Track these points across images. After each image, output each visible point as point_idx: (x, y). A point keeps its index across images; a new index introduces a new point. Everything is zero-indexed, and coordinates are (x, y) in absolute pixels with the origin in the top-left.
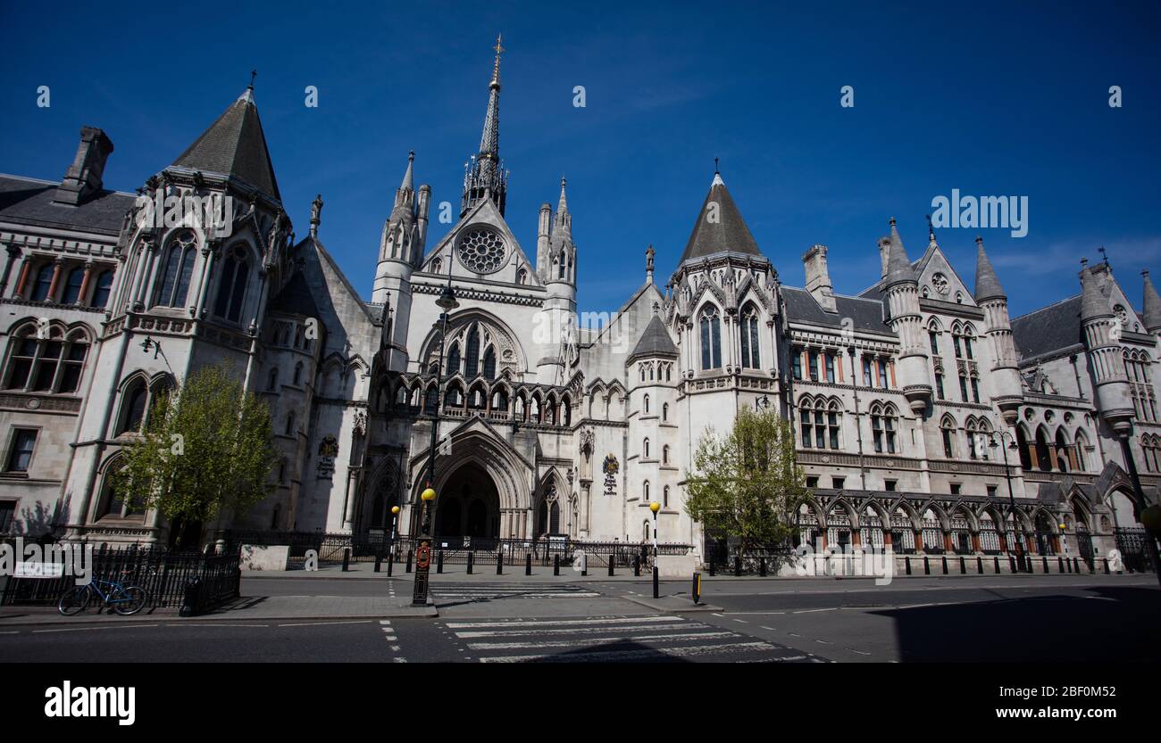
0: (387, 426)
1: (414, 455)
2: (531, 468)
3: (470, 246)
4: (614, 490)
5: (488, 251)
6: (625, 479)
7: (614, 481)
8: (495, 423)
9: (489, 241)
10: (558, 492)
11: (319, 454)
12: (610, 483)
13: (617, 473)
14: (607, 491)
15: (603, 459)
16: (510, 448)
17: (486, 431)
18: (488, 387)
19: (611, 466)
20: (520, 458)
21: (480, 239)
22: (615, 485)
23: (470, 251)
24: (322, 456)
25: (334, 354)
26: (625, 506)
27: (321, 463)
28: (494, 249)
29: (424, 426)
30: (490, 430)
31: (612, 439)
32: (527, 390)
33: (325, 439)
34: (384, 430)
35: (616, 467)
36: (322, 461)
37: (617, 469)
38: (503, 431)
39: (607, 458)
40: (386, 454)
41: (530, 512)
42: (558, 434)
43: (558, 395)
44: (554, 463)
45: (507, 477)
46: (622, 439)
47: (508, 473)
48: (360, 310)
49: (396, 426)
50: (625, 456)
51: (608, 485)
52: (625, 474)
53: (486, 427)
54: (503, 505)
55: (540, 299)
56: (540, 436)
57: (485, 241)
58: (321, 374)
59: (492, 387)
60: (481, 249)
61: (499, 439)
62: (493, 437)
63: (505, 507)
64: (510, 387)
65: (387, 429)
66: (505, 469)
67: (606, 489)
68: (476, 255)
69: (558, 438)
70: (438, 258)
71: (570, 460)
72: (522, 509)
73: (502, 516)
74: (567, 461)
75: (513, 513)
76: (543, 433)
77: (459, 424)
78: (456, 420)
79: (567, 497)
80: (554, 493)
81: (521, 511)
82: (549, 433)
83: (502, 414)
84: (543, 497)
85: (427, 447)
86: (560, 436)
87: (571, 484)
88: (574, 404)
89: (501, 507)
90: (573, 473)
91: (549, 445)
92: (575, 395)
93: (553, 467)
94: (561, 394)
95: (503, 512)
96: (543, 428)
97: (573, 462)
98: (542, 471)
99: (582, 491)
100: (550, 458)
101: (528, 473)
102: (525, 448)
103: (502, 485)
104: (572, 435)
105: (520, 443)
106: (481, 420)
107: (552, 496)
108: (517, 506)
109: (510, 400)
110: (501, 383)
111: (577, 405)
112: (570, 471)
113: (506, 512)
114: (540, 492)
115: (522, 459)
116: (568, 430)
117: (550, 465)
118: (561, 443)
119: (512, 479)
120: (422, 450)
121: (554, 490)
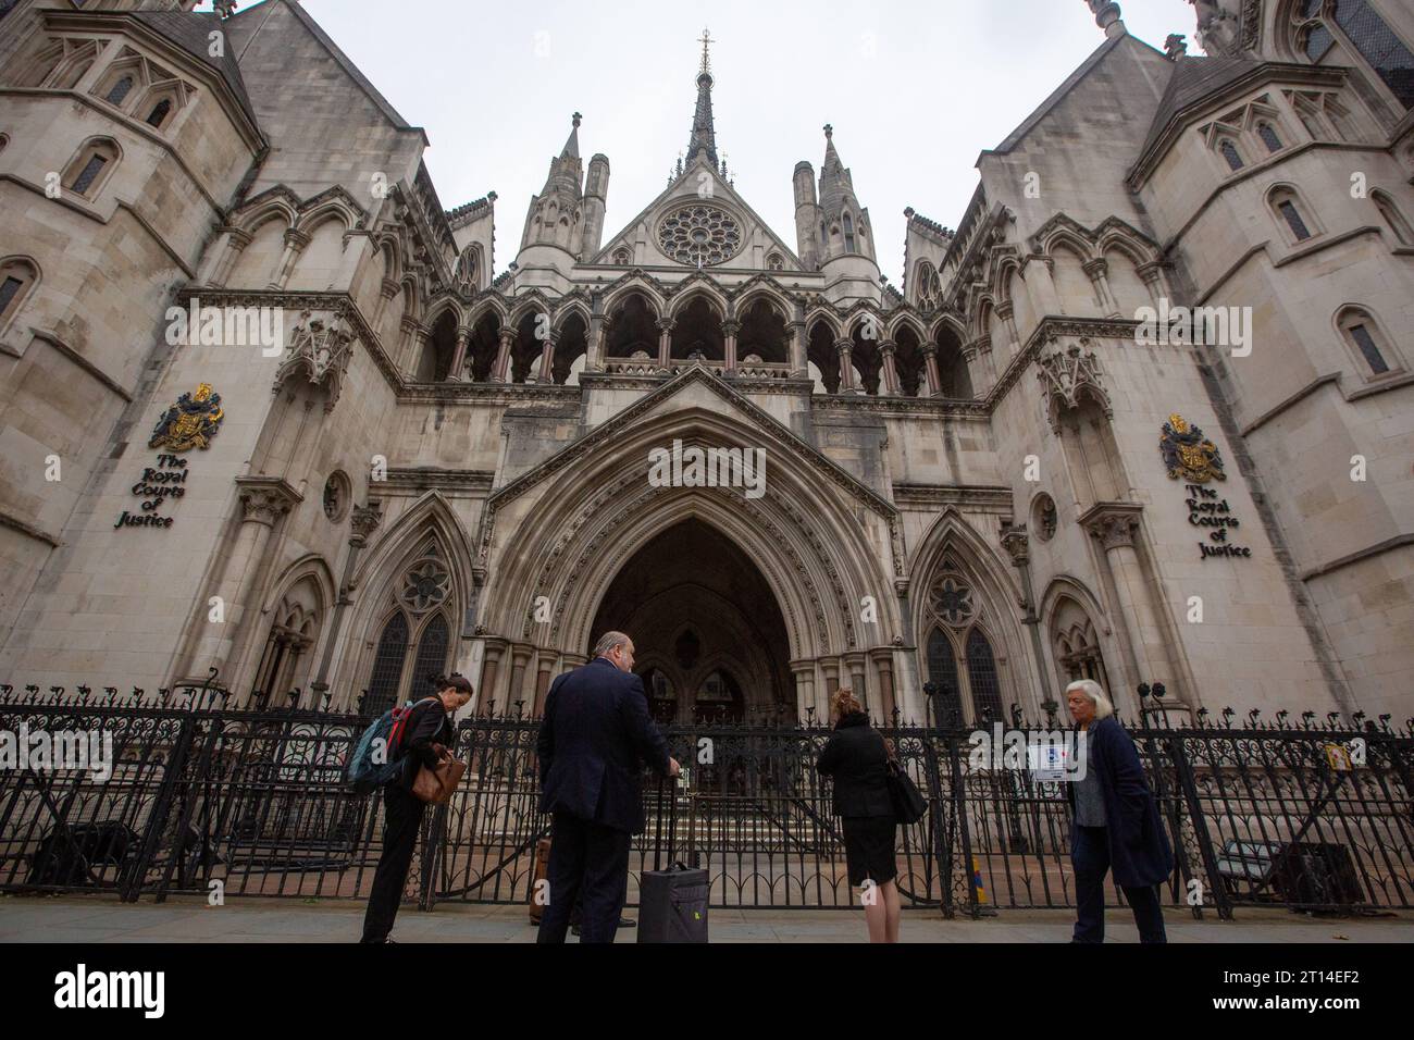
0: (440, 418)
1: (504, 483)
2: (883, 510)
3: (679, 231)
4: (1234, 538)
5: (710, 238)
6: (1260, 500)
7: (1224, 507)
8: (751, 386)
9: (711, 222)
11: (152, 445)
12: (1210, 515)
13: (1222, 478)
14: (1209, 543)
15: (1155, 435)
16: (809, 454)
17: (727, 410)
18: (724, 302)
19: (1190, 455)
20: (845, 481)
21: (694, 221)
22: (1234, 523)
23: (680, 239)
24: (162, 451)
25: (273, 192)
26: (1301, 601)
27: (149, 474)
28: (721, 233)
29: (542, 408)
30: (741, 406)
31: (1161, 373)
32: (834, 315)
33: (186, 397)
34: (430, 428)
35: (1212, 459)
36: (153, 463)
37: (1217, 464)
38: (782, 408)
39: (1166, 429)
40: (422, 488)
41: (901, 660)
42: (947, 421)
43: (922, 326)
44: (951, 501)
45: (805, 555)
46: (1194, 375)
47: (807, 536)
48: (366, 104)
49: (465, 420)
50: (1227, 424)
51: (1206, 522)
52: (1253, 481)
53: (725, 395)
54: (803, 647)
55: (814, 289)
56: (892, 428)
57: (706, 221)
58: (225, 238)
59: (737, 303)
60: (700, 233)
61: (772, 427)
62: (751, 424)
63: (806, 654)
64: (785, 300)
65: (437, 428)
66: (796, 522)
67: (1204, 535)
68: (688, 244)
69: (947, 433)
70: (622, 249)
71: (999, 488)
72: (870, 652)
73: (800, 687)
74: (993, 494)
75: (837, 669)
76: (899, 420)
77: (644, 394)
78: (634, 383)
79: (1017, 607)
80: (965, 600)
81: (867, 659)
82: (917, 419)
83: (771, 370)
84: (932, 610)
85: (546, 458)
86: (952, 426)
87: (1022, 562)
88: (974, 345)
89: (794, 656)
90: (1024, 527)
91: (925, 451)
92: (972, 320)
93: (950, 512)
94: (932, 321)
95: (803, 672)
96: (899, 407)
97: (1011, 495)
98: (917, 525)
99: (1106, 552)
100: (935, 486)
101: (875, 528)
102: (854, 455)
103: (789, 584)
104: (989, 422)
105: (835, 439)
106: (709, 379)
107: (960, 613)
108: (853, 644)
109: (793, 333)
110: (762, 293)
111: (986, 343)
112: (1006, 524)
113: (813, 672)
114: (921, 596)
115: (851, 484)
116: (974, 409)
117: (940, 509)
118: (958, 446)
119: (822, 556)
120: (530, 468)
121: (963, 592)
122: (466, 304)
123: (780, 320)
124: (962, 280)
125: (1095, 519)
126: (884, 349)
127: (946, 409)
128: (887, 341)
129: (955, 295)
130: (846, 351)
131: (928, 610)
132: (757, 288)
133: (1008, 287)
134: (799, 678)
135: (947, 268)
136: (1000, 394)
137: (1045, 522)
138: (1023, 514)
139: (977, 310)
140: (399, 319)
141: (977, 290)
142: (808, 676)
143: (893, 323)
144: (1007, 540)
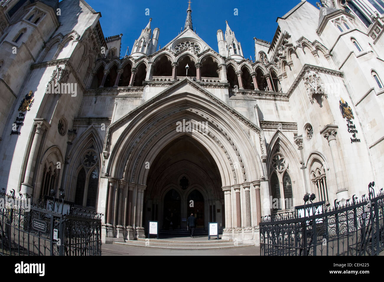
0: (96, 100)
1: (115, 121)
2: (257, 130)
3: (181, 48)
6: (361, 125)
7: (354, 127)
8: (207, 85)
9: (191, 45)
10: (287, 162)
13: (353, 118)
15: (338, 104)
16: (229, 110)
17: (198, 93)
18: (196, 58)
20: (242, 119)
21: (186, 45)
26: (369, 154)
27: (17, 118)
29: (129, 94)
30: (202, 91)
31: (336, 85)
32: (235, 64)
34: (93, 103)
35: (351, 112)
37: (352, 114)
38: (218, 93)
40: (89, 124)
41: (263, 184)
42: (275, 100)
43: (264, 68)
44: (278, 127)
47: (229, 140)
49: (104, 100)
50: (352, 102)
51: (351, 131)
53: (198, 88)
54: (227, 181)
56: (258, 101)
58: (44, 50)
59: (201, 58)
61: (215, 99)
62: (207, 98)
63: (228, 184)
65: (95, 103)
69: (276, 104)
71: (293, 123)
72: (252, 182)
73: (225, 196)
74: (292, 125)
75: (239, 189)
76: (260, 99)
77: (166, 88)
78: (164, 85)
79: (299, 163)
80: (283, 162)
81: (251, 185)
82: (265, 99)
83: (214, 80)
84: (273, 166)
85: (129, 112)
86: (277, 102)
87: (301, 148)
88: (281, 76)
89: (223, 185)
90: (301, 136)
91: (269, 110)
92: (280, 68)
93: (278, 131)
94: (268, 67)
95: (227, 191)
96: (259, 94)
97: (296, 126)
98: (268, 136)
99: (329, 142)
100: (273, 122)
101: (254, 136)
102: (245, 110)
103: (222, 159)
104: (288, 101)
105: (238, 105)
106: (191, 82)
107: (281, 167)
108: (245, 180)
109: (221, 68)
110: (209, 55)
111: (285, 75)
112: (295, 135)
113: (230, 191)
114: (269, 162)
115: (245, 120)
116: (283, 96)
117: (275, 130)
118: (279, 108)
119: (234, 148)
120: (124, 115)
121: (282, 160)
122: (108, 62)
123: (216, 64)
124: (276, 55)
125: (326, 131)
126: (253, 75)
127: (274, 96)
128: (254, 72)
129: (274, 60)
130: (240, 75)
131: (271, 166)
132: (208, 53)
133: (291, 57)
134: (225, 193)
135: (270, 52)
136: (291, 91)
137: (308, 134)
138: (301, 131)
139: (281, 64)
140: (86, 69)
141: (281, 58)
142: (228, 192)
143: (255, 67)
144: (296, 140)
